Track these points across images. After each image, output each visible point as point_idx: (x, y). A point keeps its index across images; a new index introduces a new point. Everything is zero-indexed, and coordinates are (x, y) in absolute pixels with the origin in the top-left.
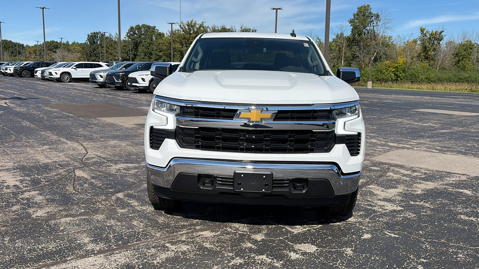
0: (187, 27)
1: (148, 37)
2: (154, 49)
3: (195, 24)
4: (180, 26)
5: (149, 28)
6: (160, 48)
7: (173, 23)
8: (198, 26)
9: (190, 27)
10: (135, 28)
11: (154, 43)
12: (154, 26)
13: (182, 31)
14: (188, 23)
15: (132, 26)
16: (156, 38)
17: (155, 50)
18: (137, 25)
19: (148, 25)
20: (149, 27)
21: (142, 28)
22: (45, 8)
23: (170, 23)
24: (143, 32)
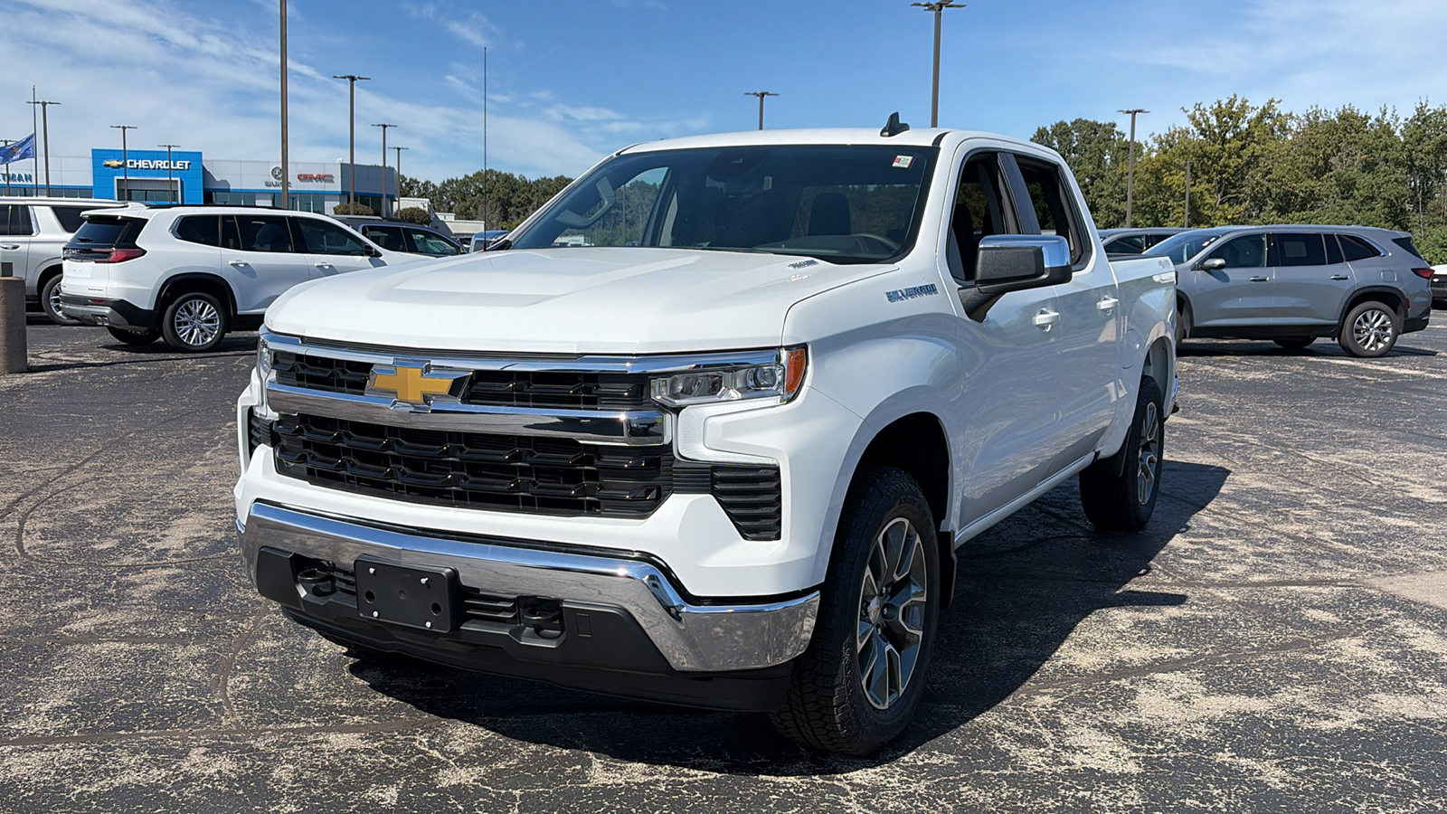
0: (1213, 121)
1: (1090, 158)
2: (1105, 193)
3: (1243, 108)
4: (1193, 118)
5: (1096, 130)
6: (1122, 190)
7: (1138, 109)
8: (1252, 115)
9: (1224, 119)
10: (1050, 132)
11: (1105, 174)
12: (1110, 124)
13: (1197, 133)
14: (1219, 106)
15: (1041, 128)
16: (1113, 158)
17: (1108, 195)
18: (1058, 122)
19: (1092, 121)
20: (1094, 127)
21: (1073, 131)
22: (767, 94)
23: (1128, 112)
24: (1077, 143)
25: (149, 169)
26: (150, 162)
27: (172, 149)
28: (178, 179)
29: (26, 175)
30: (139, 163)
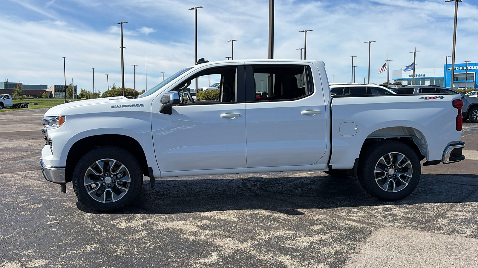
25: (464, 70)
26: (464, 67)
27: (468, 63)
28: (474, 73)
29: (423, 75)
30: (460, 68)
